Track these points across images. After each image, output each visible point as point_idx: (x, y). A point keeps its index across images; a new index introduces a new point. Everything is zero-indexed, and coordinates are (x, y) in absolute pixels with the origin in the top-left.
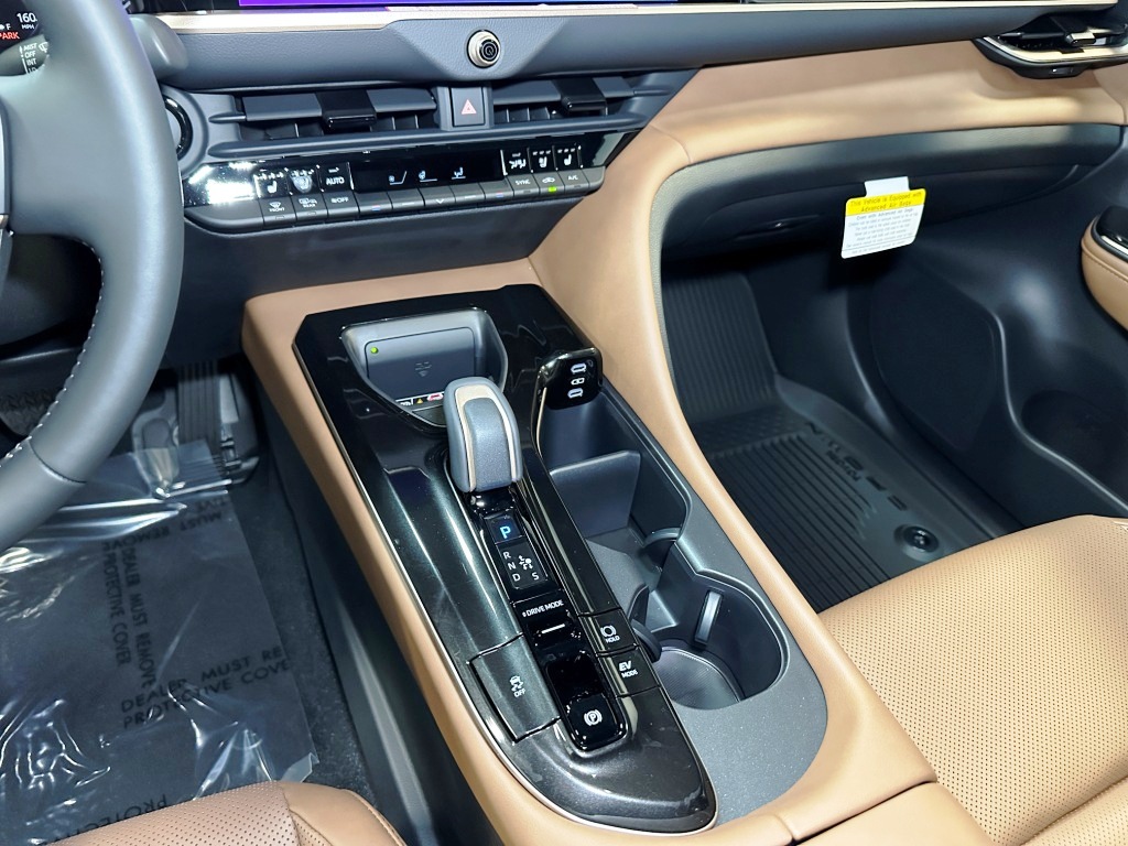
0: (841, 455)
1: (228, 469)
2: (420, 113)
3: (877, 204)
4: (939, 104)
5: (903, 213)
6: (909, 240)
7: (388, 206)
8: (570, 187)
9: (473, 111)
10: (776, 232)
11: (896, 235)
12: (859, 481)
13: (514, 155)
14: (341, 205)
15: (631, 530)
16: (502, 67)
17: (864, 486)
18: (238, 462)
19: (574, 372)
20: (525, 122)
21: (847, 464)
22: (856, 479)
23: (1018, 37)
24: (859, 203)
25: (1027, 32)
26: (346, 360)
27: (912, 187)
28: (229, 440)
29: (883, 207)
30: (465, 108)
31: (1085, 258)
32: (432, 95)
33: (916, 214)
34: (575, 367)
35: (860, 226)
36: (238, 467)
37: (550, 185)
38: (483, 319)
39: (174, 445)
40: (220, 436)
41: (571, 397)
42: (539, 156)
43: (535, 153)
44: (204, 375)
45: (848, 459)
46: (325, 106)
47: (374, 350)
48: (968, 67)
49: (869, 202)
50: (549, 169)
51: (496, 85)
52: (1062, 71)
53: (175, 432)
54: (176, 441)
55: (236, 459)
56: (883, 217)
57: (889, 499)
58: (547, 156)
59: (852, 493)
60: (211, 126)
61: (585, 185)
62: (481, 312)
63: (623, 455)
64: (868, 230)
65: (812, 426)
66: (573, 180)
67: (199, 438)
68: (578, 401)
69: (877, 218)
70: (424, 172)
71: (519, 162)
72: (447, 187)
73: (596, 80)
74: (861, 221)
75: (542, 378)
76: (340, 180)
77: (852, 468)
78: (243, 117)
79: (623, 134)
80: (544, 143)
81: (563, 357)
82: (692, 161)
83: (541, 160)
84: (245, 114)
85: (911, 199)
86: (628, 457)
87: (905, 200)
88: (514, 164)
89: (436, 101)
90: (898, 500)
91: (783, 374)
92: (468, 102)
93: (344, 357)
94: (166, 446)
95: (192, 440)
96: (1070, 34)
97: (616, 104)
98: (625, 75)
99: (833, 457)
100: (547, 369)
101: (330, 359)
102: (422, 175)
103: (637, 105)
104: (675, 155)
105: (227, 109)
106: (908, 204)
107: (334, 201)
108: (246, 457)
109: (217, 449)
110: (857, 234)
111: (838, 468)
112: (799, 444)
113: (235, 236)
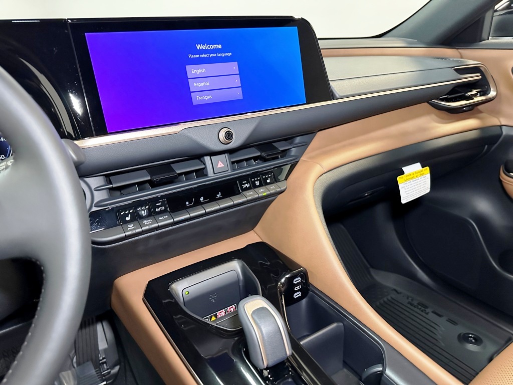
0: (415, 303)
1: (104, 375)
2: (196, 171)
3: (410, 177)
4: (423, 130)
5: (423, 179)
6: (428, 191)
7: (188, 216)
8: (272, 192)
9: (223, 165)
10: (366, 198)
11: (422, 189)
12: (429, 314)
13: (243, 182)
14: (165, 220)
15: (345, 370)
16: (235, 143)
17: (432, 316)
18: (109, 370)
19: (295, 283)
20: (244, 168)
21: (420, 307)
22: (427, 314)
23: (446, 97)
24: (403, 178)
25: (450, 95)
26: (173, 301)
27: (423, 167)
28: (103, 359)
29: (413, 177)
30: (219, 164)
31: (504, 184)
32: (202, 162)
33: (428, 178)
34: (295, 280)
35: (406, 188)
36: (109, 373)
37: (262, 192)
38: (241, 264)
39: (74, 367)
40: (99, 357)
41: (295, 297)
42: (255, 181)
43: (253, 180)
44: (89, 325)
45: (419, 304)
46: (151, 174)
47: (187, 293)
48: (428, 113)
49: (406, 176)
50: (261, 185)
51: (231, 152)
52: (467, 108)
53: (75, 360)
54: (75, 365)
55: (108, 369)
56: (415, 182)
57: (447, 321)
58: (259, 180)
59: (429, 322)
60: (95, 193)
61: (279, 190)
62: (239, 261)
63: (334, 325)
64: (410, 189)
65: (395, 290)
66: (273, 188)
67: (88, 361)
68: (300, 299)
69: (412, 183)
70: (202, 198)
71: (247, 185)
72: (215, 202)
73: (273, 144)
74: (406, 185)
75: (280, 289)
76: (162, 208)
77: (423, 308)
78: (111, 186)
79: (290, 165)
80: (255, 175)
81: (287, 276)
82: (326, 171)
83: (256, 182)
84: (112, 184)
85: (424, 172)
86: (337, 327)
87: (421, 173)
88: (244, 186)
89: (204, 164)
90: (450, 320)
91: (372, 267)
92: (220, 162)
93: (172, 300)
94: (70, 369)
95: (84, 363)
96: (467, 93)
97: (284, 153)
98: (286, 140)
99: (412, 305)
100: (281, 284)
101: (163, 301)
102: (202, 199)
103: (294, 151)
104: (317, 170)
105: (103, 183)
106: (423, 174)
107: (160, 218)
108: (113, 367)
109: (98, 365)
110: (406, 192)
111: (416, 309)
112: (393, 301)
113: (110, 246)
